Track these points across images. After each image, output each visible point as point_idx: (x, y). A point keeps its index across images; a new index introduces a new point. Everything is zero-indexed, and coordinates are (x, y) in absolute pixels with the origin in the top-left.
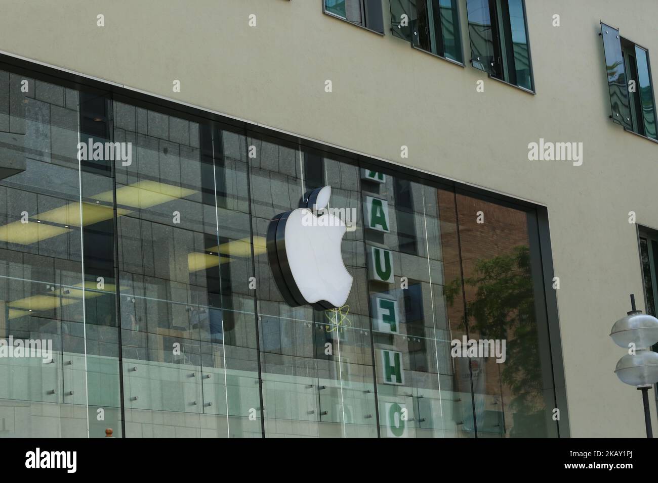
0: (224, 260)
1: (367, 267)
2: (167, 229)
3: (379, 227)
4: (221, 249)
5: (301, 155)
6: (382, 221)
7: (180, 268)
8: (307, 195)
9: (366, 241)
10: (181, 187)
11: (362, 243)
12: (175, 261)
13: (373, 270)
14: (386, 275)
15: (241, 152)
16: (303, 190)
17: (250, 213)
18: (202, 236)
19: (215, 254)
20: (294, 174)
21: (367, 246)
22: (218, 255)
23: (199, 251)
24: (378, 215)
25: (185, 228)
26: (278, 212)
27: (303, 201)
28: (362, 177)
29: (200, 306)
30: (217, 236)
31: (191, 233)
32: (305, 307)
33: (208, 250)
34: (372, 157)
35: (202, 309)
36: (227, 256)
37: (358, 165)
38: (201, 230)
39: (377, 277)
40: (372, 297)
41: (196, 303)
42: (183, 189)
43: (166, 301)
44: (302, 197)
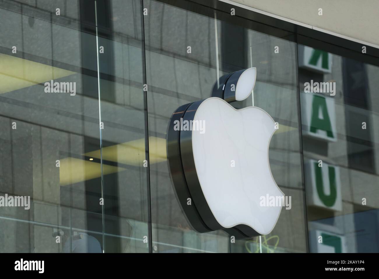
0: (108, 169)
1: (305, 187)
2: (32, 129)
3: (321, 134)
4: (104, 154)
5: (216, 24)
6: (325, 125)
7: (49, 183)
8: (225, 80)
9: (305, 152)
10: (53, 65)
11: (299, 155)
12: (42, 172)
13: (312, 193)
14: (330, 200)
15: (135, 25)
16: (219, 74)
17: (146, 109)
18: (81, 139)
19: (96, 160)
20: (206, 60)
21: (305, 158)
22: (100, 162)
23: (77, 157)
24: (321, 116)
25: (57, 127)
26: (184, 102)
27: (218, 87)
28: (300, 65)
29: (73, 229)
30: (99, 140)
31: (65, 135)
32: (217, 234)
33: (88, 154)
34: (315, 28)
35: (75, 234)
36: (113, 164)
37: (296, 40)
38: (79, 131)
39: (317, 202)
40: (310, 229)
41: (68, 226)
42: (55, 69)
43: (27, 222)
44: (217, 82)
